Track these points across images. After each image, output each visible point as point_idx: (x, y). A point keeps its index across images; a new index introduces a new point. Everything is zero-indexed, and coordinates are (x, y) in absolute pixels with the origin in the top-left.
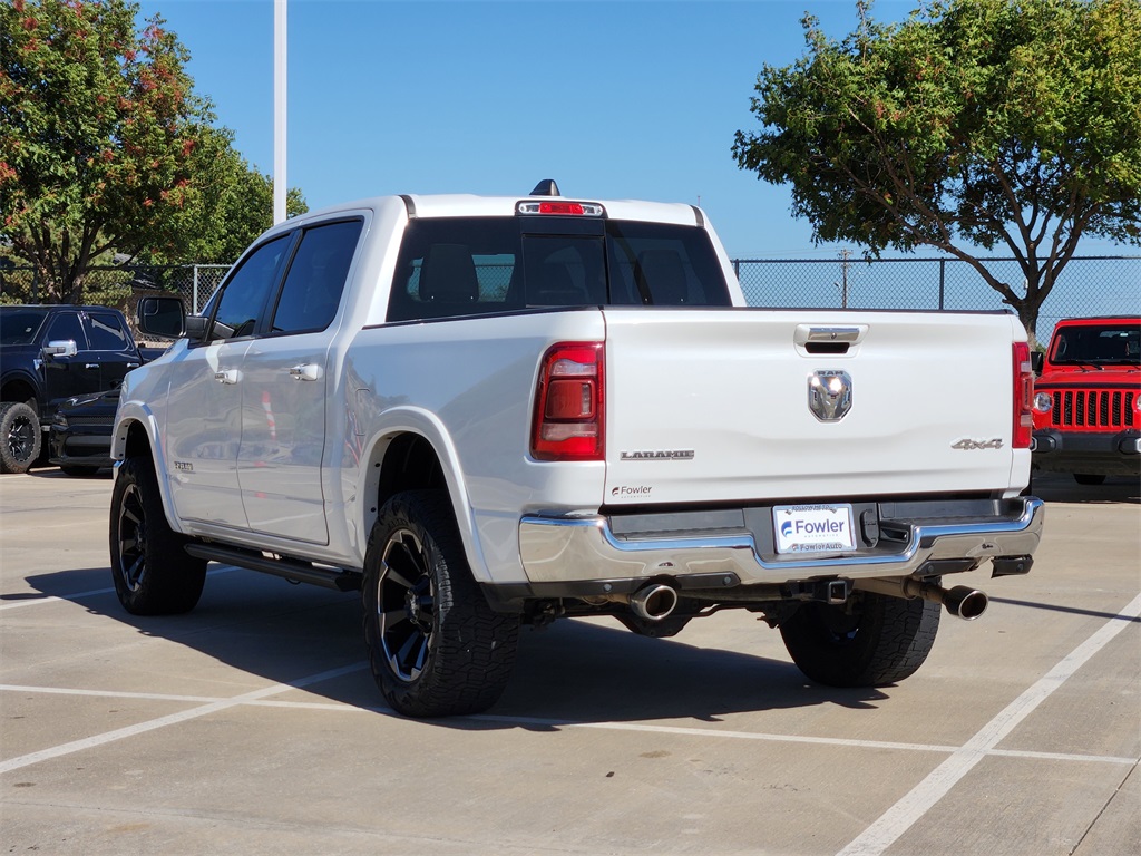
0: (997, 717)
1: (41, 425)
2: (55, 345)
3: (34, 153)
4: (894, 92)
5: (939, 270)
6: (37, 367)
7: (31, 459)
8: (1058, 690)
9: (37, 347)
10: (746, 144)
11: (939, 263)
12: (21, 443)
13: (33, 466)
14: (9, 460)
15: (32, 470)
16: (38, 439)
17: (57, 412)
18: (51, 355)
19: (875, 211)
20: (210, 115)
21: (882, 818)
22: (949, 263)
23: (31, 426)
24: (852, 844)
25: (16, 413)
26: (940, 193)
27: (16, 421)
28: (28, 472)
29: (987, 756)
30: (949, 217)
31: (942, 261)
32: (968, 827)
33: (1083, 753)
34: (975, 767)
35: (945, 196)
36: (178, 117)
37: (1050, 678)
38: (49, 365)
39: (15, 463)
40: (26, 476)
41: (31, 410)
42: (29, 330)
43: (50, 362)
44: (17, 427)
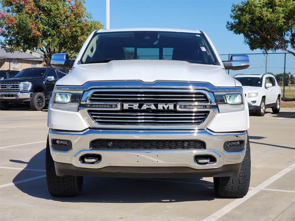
0: (269, 179)
1: (45, 98)
2: (49, 77)
3: (45, 28)
4: (269, 10)
5: (284, 56)
6: (44, 83)
7: (42, 107)
8: (290, 171)
9: (44, 78)
10: (230, 25)
11: (284, 54)
12: (40, 103)
13: (43, 109)
14: (36, 107)
15: (43, 110)
16: (44, 102)
17: (48, 95)
18: (48, 80)
19: (266, 40)
20: (91, 17)
21: (223, 208)
22: (287, 54)
23: (43, 98)
24: (211, 216)
25: (38, 95)
26: (285, 35)
27: (39, 97)
28: (41, 110)
29: (262, 190)
30: (287, 42)
31: (285, 53)
32: (247, 212)
33: (290, 190)
34: (257, 194)
35: (286, 36)
36: (82, 18)
37: (289, 168)
38: (48, 83)
39: (38, 108)
40: (41, 111)
41: (42, 94)
42: (42, 74)
43: (47, 82)
44: (39, 99)
